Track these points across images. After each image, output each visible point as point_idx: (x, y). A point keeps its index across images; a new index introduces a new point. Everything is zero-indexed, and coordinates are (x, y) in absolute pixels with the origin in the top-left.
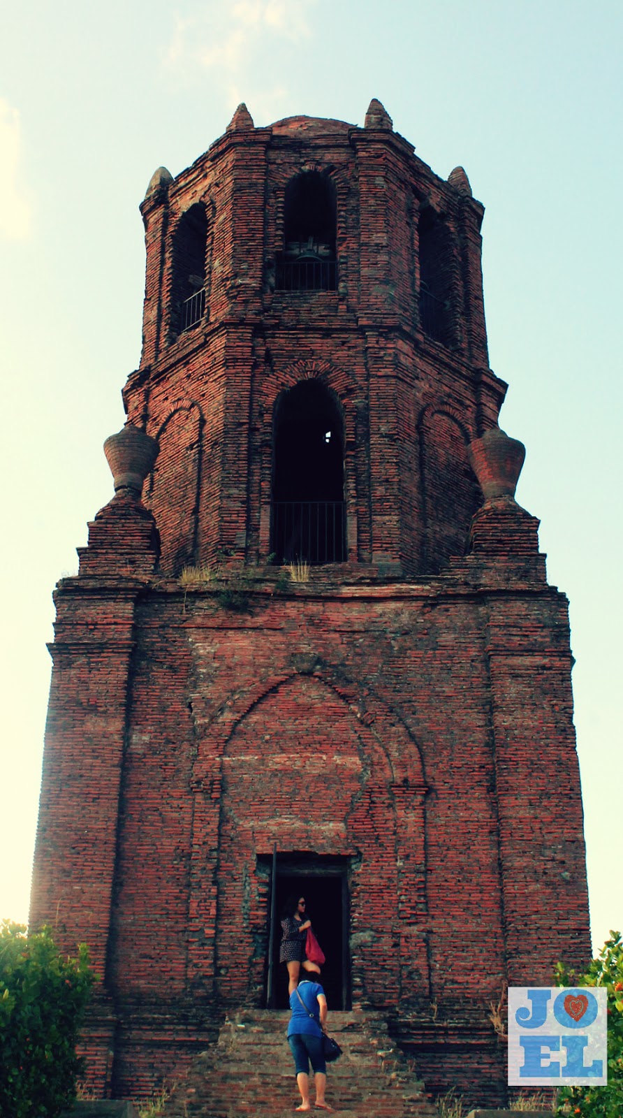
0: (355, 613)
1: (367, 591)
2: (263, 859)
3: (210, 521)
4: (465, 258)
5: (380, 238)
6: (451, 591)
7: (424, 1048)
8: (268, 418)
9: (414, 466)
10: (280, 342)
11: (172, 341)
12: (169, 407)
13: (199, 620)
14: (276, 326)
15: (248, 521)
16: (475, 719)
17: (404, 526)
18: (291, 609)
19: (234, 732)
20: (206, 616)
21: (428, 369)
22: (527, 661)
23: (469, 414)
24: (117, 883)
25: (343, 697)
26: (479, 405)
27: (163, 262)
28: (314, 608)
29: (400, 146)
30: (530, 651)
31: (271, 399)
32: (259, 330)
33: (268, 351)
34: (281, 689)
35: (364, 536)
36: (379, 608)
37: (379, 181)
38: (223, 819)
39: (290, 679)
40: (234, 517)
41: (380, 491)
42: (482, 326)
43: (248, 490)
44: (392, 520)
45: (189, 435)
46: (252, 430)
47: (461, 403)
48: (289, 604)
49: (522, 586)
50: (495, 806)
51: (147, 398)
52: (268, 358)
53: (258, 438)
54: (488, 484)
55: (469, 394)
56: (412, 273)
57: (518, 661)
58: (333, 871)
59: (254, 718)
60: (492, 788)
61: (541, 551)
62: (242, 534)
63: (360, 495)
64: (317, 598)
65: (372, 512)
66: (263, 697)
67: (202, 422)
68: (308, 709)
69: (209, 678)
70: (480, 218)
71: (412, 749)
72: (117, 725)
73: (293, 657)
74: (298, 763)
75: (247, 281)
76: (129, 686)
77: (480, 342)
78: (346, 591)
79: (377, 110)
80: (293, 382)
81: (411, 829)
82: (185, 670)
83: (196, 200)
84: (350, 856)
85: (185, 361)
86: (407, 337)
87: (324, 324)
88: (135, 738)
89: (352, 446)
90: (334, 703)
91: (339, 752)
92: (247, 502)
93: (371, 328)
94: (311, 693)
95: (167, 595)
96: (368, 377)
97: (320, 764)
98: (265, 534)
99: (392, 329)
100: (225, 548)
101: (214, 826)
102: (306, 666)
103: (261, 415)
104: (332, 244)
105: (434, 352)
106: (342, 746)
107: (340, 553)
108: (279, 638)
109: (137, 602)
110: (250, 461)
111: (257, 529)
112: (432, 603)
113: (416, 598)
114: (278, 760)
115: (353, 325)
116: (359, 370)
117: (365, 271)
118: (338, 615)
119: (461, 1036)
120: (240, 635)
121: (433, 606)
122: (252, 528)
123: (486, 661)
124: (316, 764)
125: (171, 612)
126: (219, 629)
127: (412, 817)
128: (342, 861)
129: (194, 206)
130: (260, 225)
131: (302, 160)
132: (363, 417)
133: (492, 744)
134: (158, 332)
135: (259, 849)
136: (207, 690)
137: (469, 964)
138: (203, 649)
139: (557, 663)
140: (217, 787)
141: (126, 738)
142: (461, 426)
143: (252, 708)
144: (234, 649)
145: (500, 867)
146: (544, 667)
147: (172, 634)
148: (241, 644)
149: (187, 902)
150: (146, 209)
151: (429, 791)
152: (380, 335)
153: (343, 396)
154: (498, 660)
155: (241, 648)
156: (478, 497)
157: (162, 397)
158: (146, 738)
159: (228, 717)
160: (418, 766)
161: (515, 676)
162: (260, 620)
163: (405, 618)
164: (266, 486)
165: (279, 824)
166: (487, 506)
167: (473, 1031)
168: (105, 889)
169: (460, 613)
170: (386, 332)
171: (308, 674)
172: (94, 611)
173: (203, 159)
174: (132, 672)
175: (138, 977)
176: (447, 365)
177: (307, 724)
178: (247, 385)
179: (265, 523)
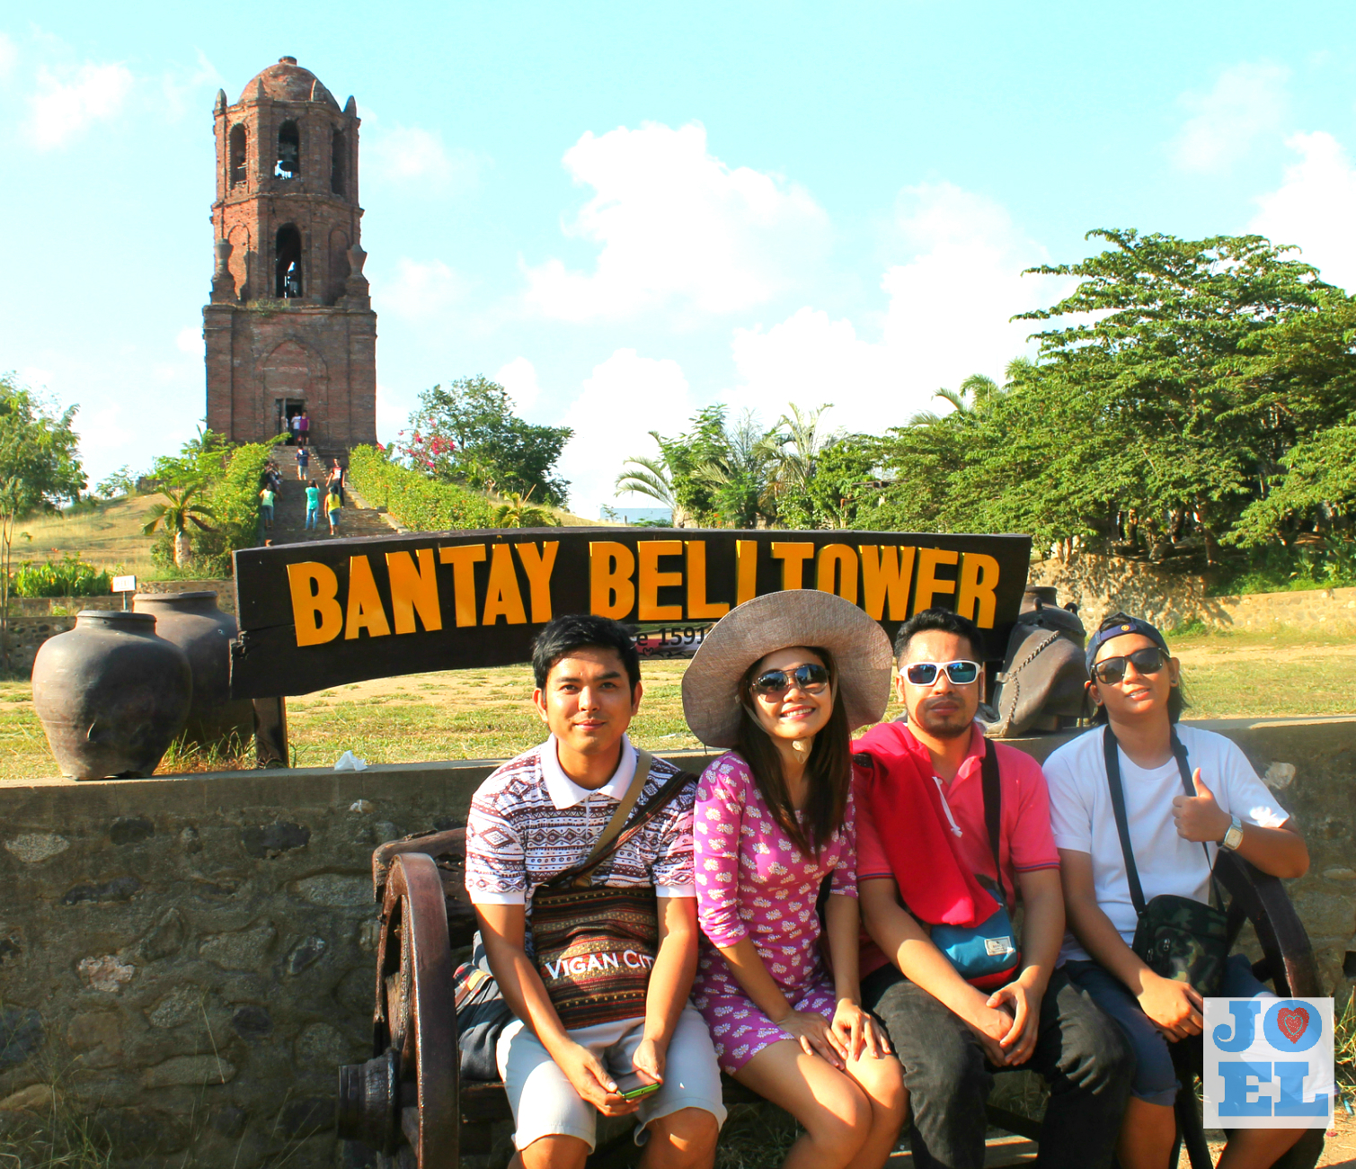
0: (306, 318)
1: (310, 311)
2: (278, 400)
3: (255, 280)
4: (352, 149)
5: (317, 157)
6: (338, 311)
8: (275, 239)
9: (327, 257)
11: (232, 188)
12: (233, 222)
13: (254, 321)
14: (277, 198)
15: (268, 280)
16: (344, 356)
17: (323, 283)
18: (285, 317)
19: (268, 359)
20: (256, 319)
21: (334, 212)
22: (361, 337)
23: (349, 227)
24: (233, 409)
25: (302, 348)
27: (225, 145)
28: (293, 316)
30: (362, 334)
31: (275, 230)
32: (270, 200)
34: (282, 345)
35: (309, 287)
36: (314, 317)
38: (265, 388)
39: (285, 342)
40: (263, 279)
41: (315, 270)
43: (268, 268)
44: (318, 281)
45: (244, 239)
46: (269, 243)
47: (345, 224)
49: (361, 311)
50: (349, 384)
51: (222, 213)
52: (274, 211)
53: (272, 247)
54: (353, 267)
55: (348, 217)
56: (329, 169)
57: (358, 337)
59: (274, 355)
60: (348, 378)
61: (369, 295)
62: (266, 285)
63: (308, 271)
64: (293, 313)
65: (311, 278)
66: (276, 348)
67: (249, 236)
68: (290, 352)
69: (258, 341)
71: (324, 366)
72: (229, 358)
73: (285, 335)
74: (288, 370)
75: (265, 175)
76: (232, 344)
77: (355, 189)
78: (303, 311)
80: (283, 223)
81: (323, 391)
82: (250, 338)
83: (240, 122)
84: (304, 399)
85: (239, 204)
86: (327, 201)
88: (235, 361)
89: (305, 251)
90: (299, 349)
92: (268, 273)
94: (292, 347)
95: (242, 312)
98: (275, 286)
100: (261, 291)
101: (262, 390)
102: (290, 337)
103: (273, 236)
106: (303, 365)
107: (303, 294)
108: (281, 327)
109: (232, 315)
110: (268, 255)
111: (272, 284)
113: (326, 313)
114: (282, 369)
116: (308, 218)
117: (311, 173)
118: (300, 319)
120: (268, 326)
122: (270, 283)
123: (349, 336)
124: (294, 370)
125: (245, 318)
126: (261, 324)
127: (324, 387)
128: (302, 401)
129: (239, 124)
130: (269, 148)
131: (286, 115)
132: (309, 238)
133: (349, 363)
134: (225, 180)
135: (276, 397)
136: (258, 345)
138: (256, 331)
139: (371, 338)
140: (263, 378)
141: (232, 361)
142: (346, 233)
143: (273, 352)
144: (266, 331)
145: (350, 403)
146: (367, 339)
147: (245, 326)
148: (268, 329)
149: (254, 414)
150: (215, 113)
151: (329, 379)
152: (316, 204)
153: (302, 230)
154: (352, 337)
156: (349, 270)
157: (230, 216)
158: (238, 361)
159: (265, 355)
160: (326, 371)
161: (358, 342)
162: (274, 321)
163: (323, 320)
164: (275, 267)
165: (282, 389)
166: (352, 276)
167: (340, 451)
168: (229, 411)
169: (341, 319)
171: (291, 340)
172: (218, 317)
174: (233, 338)
176: (341, 209)
177: (291, 357)
178: (266, 224)
179: (274, 281)
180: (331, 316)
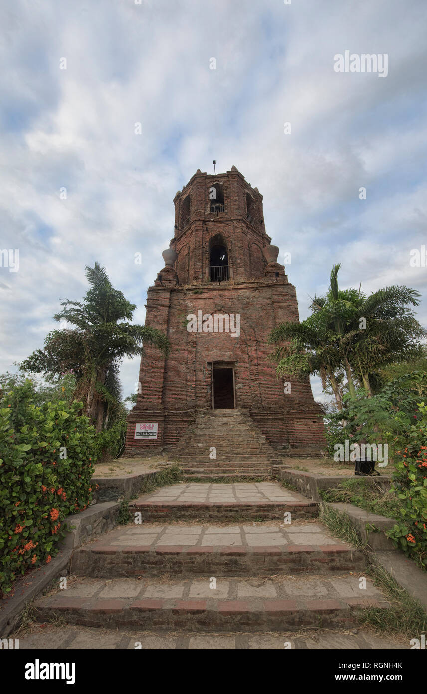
0: (234, 293)
1: (237, 286)
2: (209, 364)
4: (259, 208)
5: (236, 198)
6: (261, 285)
7: (261, 420)
8: (207, 244)
9: (248, 255)
10: (210, 225)
11: (182, 230)
12: (181, 246)
13: (189, 297)
14: (209, 221)
15: (202, 271)
16: (270, 321)
17: (246, 270)
20: (190, 296)
21: (251, 232)
22: (285, 304)
23: (262, 245)
24: (165, 373)
26: (264, 243)
27: (179, 212)
28: (221, 292)
30: (285, 301)
31: (208, 239)
32: (204, 222)
33: (207, 228)
35: (235, 273)
36: (240, 291)
37: (236, 184)
38: (197, 352)
39: (215, 312)
40: (198, 270)
41: (239, 261)
43: (202, 263)
44: (243, 269)
45: (186, 252)
46: (203, 247)
47: (259, 242)
48: (214, 291)
49: (281, 283)
51: (176, 245)
52: (207, 229)
53: (204, 250)
54: (269, 259)
55: (261, 240)
56: (245, 208)
57: (282, 304)
58: (229, 367)
61: (286, 274)
62: (201, 274)
63: (233, 263)
64: (222, 289)
65: (237, 267)
67: (189, 247)
70: (262, 199)
71: (252, 330)
72: (165, 326)
73: (216, 305)
74: (219, 335)
75: (200, 210)
76: (168, 316)
78: (231, 287)
79: (234, 167)
80: (214, 235)
81: (253, 353)
82: (185, 311)
83: (187, 195)
84: (235, 362)
85: (185, 233)
86: (244, 222)
87: (222, 220)
88: (171, 330)
89: (231, 250)
92: (202, 266)
93: (235, 220)
95: (179, 291)
96: (235, 232)
98: (207, 274)
99: (240, 220)
100: (196, 278)
101: (194, 354)
102: (220, 308)
103: (205, 243)
104: (223, 203)
105: (252, 228)
107: (228, 278)
108: (211, 300)
109: (171, 293)
110: (202, 256)
111: (205, 273)
112: (256, 289)
113: (251, 288)
114: (212, 334)
115: (230, 219)
116: (232, 231)
117: (233, 207)
118: (228, 294)
119: (272, 416)
120: (200, 300)
121: (256, 290)
122: (203, 273)
123: (273, 304)
124: (224, 335)
125: (181, 295)
126: (194, 299)
127: (253, 350)
128: (232, 363)
129: (186, 197)
130: (204, 197)
131: (215, 180)
132: (233, 243)
135: (208, 360)
137: (273, 393)
138: (190, 305)
139: (293, 304)
140: (195, 343)
141: (168, 330)
142: (260, 247)
144: (199, 304)
146: (289, 305)
147: (181, 301)
149: (186, 377)
150: (175, 201)
151: (258, 342)
152: (238, 221)
153: (227, 238)
154: (276, 304)
155: (201, 304)
156: (266, 262)
158: (174, 330)
160: (254, 335)
161: (281, 308)
162: (206, 296)
164: (207, 261)
165: (213, 353)
166: (269, 264)
168: (162, 374)
169: (264, 292)
170: (239, 221)
171: (220, 310)
172: (159, 295)
173: (189, 184)
174: (169, 311)
175: (172, 401)
176: (255, 232)
178: (201, 236)
179: (207, 270)
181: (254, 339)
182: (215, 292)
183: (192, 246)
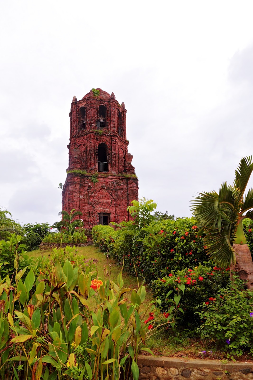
0: (110, 180)
1: (112, 177)
3: (89, 164)
4: (124, 120)
5: (113, 119)
6: (123, 178)
10: (99, 136)
11: (79, 131)
12: (80, 143)
14: (98, 133)
19: (94, 196)
21: (119, 141)
23: (124, 148)
25: (109, 192)
26: (125, 146)
27: (76, 116)
28: (105, 179)
29: (117, 102)
30: (133, 187)
31: (98, 145)
32: (96, 134)
33: (97, 137)
34: (101, 191)
35: (111, 168)
36: (113, 180)
38: (93, 208)
39: (102, 189)
40: (93, 164)
41: (113, 162)
42: (126, 132)
43: (94, 160)
44: (115, 166)
45: (84, 149)
46: (95, 150)
47: (123, 146)
51: (75, 140)
53: (96, 152)
55: (124, 145)
56: (117, 125)
58: (107, 215)
59: (97, 194)
61: (135, 172)
63: (111, 162)
65: (112, 165)
66: (98, 191)
67: (87, 147)
68: (104, 193)
70: (126, 112)
71: (118, 199)
72: (78, 195)
73: (102, 186)
74: (103, 201)
75: (94, 125)
76: (80, 189)
77: (125, 135)
78: (109, 177)
79: (113, 94)
80: (101, 143)
82: (87, 187)
83: (83, 106)
86: (117, 137)
88: (81, 196)
89: (109, 154)
90: (107, 193)
91: (108, 200)
92: (94, 162)
93: (112, 135)
94: (105, 191)
95: (84, 176)
96: (112, 143)
97: (106, 201)
98: (97, 167)
99: (115, 136)
100: (91, 169)
103: (96, 148)
105: (120, 138)
107: (108, 171)
108: (100, 183)
109: (81, 177)
110: (95, 155)
113: (119, 179)
114: (100, 200)
115: (109, 134)
116: (110, 142)
117: (111, 125)
118: (108, 180)
122: (95, 166)
123: (127, 188)
124: (105, 201)
125: (85, 178)
127: (117, 209)
128: (109, 214)
129: (82, 107)
130: (95, 114)
131: (102, 103)
132: (111, 149)
134: (76, 128)
135: (98, 212)
136: (90, 190)
138: (90, 184)
139: (137, 189)
140: (92, 204)
142: (123, 150)
145: (128, 216)
146: (135, 190)
147: (85, 182)
149: (89, 219)
150: (72, 104)
153: (108, 146)
154: (129, 188)
156: (126, 162)
157: (78, 141)
158: (82, 196)
159: (94, 194)
160: (118, 202)
161: (131, 191)
163: (117, 181)
164: (97, 159)
165: (100, 209)
171: (104, 188)
174: (80, 187)
176: (122, 140)
177: (104, 195)
178: (94, 143)
179: (97, 165)
180: (120, 179)
181: (119, 204)
182: (102, 179)
183: (89, 148)
